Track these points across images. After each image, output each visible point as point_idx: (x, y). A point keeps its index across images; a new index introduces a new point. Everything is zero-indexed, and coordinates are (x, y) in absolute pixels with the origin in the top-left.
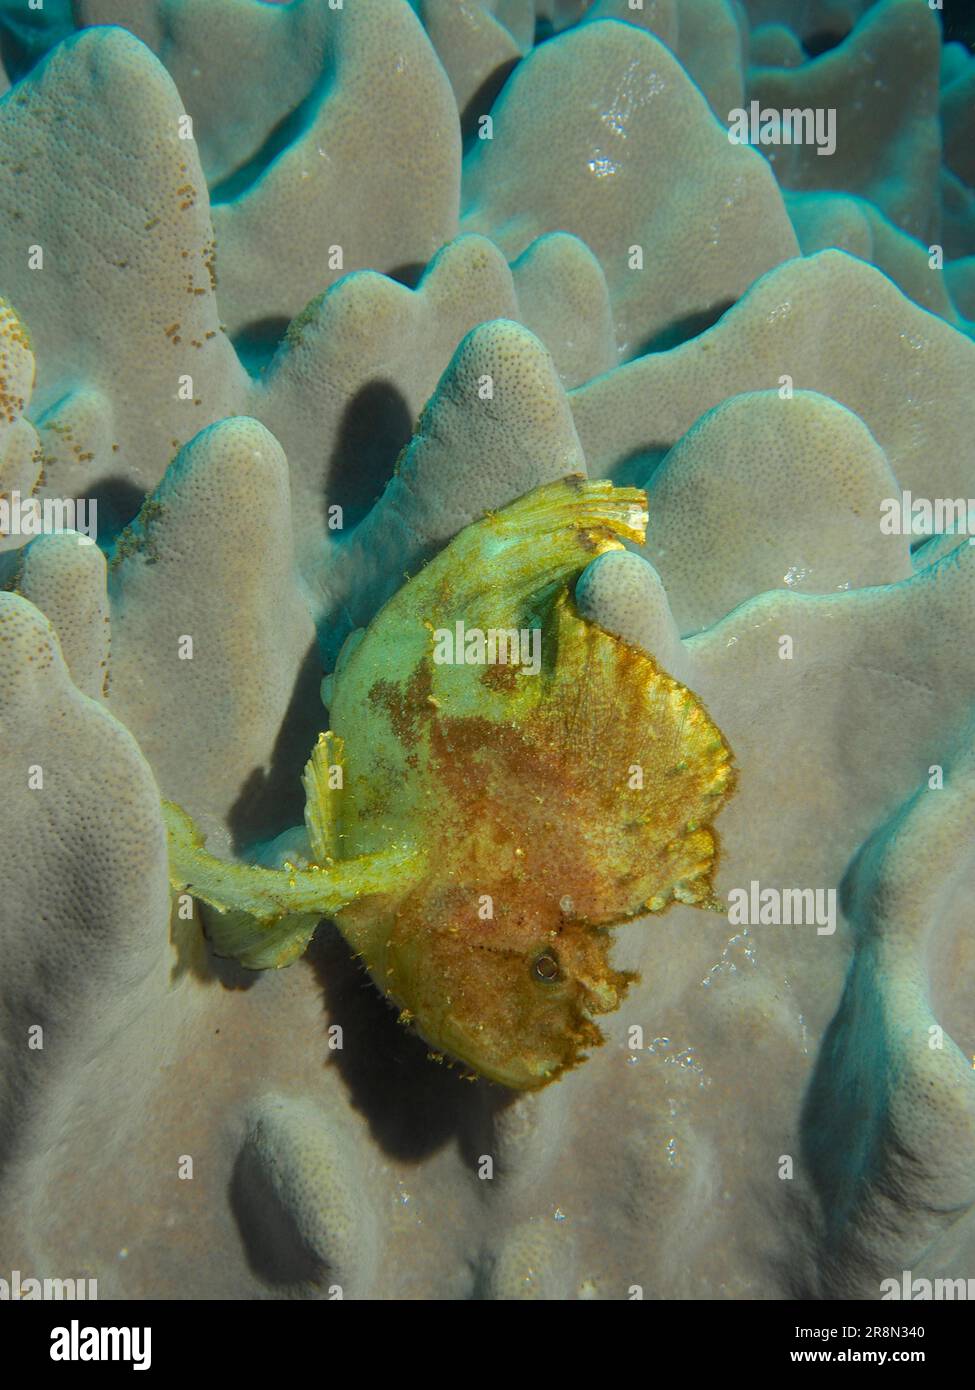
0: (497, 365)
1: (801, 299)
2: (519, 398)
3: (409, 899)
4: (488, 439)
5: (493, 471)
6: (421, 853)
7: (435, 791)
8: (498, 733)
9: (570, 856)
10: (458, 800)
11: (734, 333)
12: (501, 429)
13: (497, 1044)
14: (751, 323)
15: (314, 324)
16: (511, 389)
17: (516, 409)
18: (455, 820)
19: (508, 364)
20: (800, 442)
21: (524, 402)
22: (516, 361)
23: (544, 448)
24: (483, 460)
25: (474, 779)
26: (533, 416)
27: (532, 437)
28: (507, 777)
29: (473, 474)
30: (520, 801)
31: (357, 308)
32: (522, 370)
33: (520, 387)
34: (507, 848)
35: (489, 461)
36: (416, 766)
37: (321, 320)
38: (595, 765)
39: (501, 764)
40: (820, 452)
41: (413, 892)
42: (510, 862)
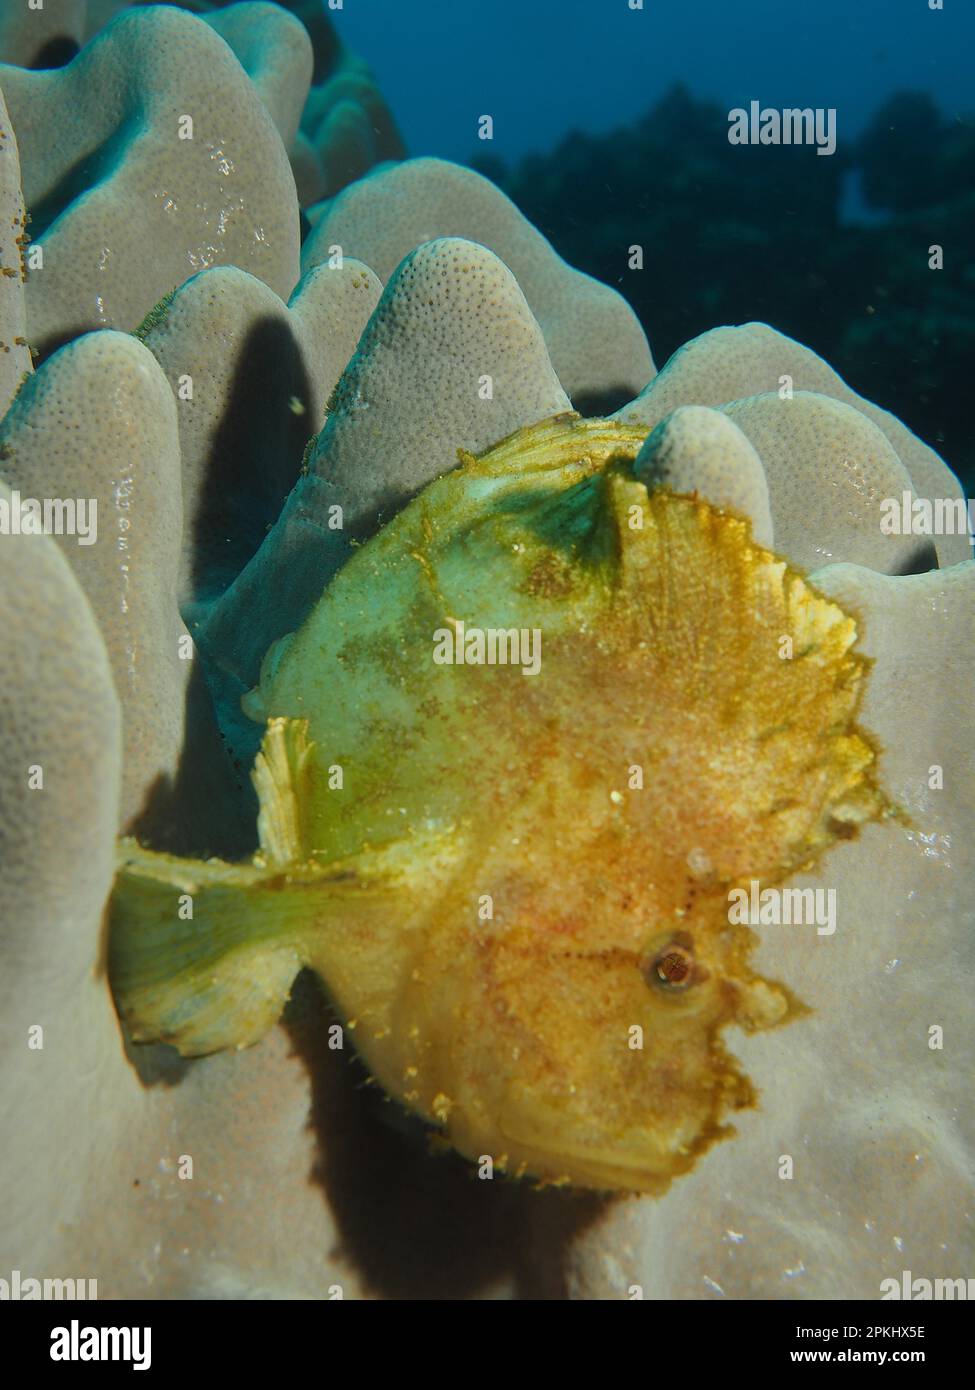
0: (454, 280)
1: (737, 363)
2: (486, 321)
3: (448, 895)
4: (443, 384)
5: (453, 427)
6: (459, 826)
7: (475, 735)
8: (560, 643)
9: (692, 794)
10: (513, 738)
11: (665, 400)
12: (462, 367)
13: (598, 1113)
14: (685, 386)
15: (162, 326)
16: (474, 309)
17: (482, 336)
18: (511, 766)
19: (469, 276)
20: (809, 441)
21: (493, 325)
22: (479, 273)
23: (522, 385)
24: (437, 414)
25: (533, 708)
26: (507, 344)
27: (506, 372)
28: (582, 698)
29: (423, 435)
30: (607, 725)
31: (222, 299)
32: (488, 283)
33: (486, 306)
34: (597, 794)
35: (446, 413)
36: (437, 712)
37: (172, 319)
38: (703, 668)
39: (571, 683)
40: (836, 452)
41: (454, 882)
42: (605, 812)
